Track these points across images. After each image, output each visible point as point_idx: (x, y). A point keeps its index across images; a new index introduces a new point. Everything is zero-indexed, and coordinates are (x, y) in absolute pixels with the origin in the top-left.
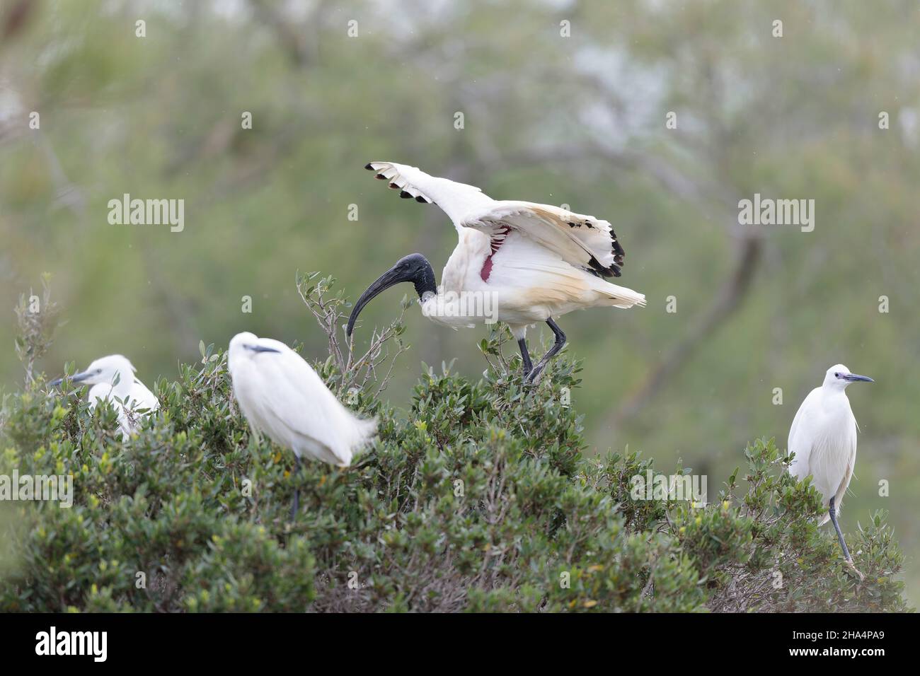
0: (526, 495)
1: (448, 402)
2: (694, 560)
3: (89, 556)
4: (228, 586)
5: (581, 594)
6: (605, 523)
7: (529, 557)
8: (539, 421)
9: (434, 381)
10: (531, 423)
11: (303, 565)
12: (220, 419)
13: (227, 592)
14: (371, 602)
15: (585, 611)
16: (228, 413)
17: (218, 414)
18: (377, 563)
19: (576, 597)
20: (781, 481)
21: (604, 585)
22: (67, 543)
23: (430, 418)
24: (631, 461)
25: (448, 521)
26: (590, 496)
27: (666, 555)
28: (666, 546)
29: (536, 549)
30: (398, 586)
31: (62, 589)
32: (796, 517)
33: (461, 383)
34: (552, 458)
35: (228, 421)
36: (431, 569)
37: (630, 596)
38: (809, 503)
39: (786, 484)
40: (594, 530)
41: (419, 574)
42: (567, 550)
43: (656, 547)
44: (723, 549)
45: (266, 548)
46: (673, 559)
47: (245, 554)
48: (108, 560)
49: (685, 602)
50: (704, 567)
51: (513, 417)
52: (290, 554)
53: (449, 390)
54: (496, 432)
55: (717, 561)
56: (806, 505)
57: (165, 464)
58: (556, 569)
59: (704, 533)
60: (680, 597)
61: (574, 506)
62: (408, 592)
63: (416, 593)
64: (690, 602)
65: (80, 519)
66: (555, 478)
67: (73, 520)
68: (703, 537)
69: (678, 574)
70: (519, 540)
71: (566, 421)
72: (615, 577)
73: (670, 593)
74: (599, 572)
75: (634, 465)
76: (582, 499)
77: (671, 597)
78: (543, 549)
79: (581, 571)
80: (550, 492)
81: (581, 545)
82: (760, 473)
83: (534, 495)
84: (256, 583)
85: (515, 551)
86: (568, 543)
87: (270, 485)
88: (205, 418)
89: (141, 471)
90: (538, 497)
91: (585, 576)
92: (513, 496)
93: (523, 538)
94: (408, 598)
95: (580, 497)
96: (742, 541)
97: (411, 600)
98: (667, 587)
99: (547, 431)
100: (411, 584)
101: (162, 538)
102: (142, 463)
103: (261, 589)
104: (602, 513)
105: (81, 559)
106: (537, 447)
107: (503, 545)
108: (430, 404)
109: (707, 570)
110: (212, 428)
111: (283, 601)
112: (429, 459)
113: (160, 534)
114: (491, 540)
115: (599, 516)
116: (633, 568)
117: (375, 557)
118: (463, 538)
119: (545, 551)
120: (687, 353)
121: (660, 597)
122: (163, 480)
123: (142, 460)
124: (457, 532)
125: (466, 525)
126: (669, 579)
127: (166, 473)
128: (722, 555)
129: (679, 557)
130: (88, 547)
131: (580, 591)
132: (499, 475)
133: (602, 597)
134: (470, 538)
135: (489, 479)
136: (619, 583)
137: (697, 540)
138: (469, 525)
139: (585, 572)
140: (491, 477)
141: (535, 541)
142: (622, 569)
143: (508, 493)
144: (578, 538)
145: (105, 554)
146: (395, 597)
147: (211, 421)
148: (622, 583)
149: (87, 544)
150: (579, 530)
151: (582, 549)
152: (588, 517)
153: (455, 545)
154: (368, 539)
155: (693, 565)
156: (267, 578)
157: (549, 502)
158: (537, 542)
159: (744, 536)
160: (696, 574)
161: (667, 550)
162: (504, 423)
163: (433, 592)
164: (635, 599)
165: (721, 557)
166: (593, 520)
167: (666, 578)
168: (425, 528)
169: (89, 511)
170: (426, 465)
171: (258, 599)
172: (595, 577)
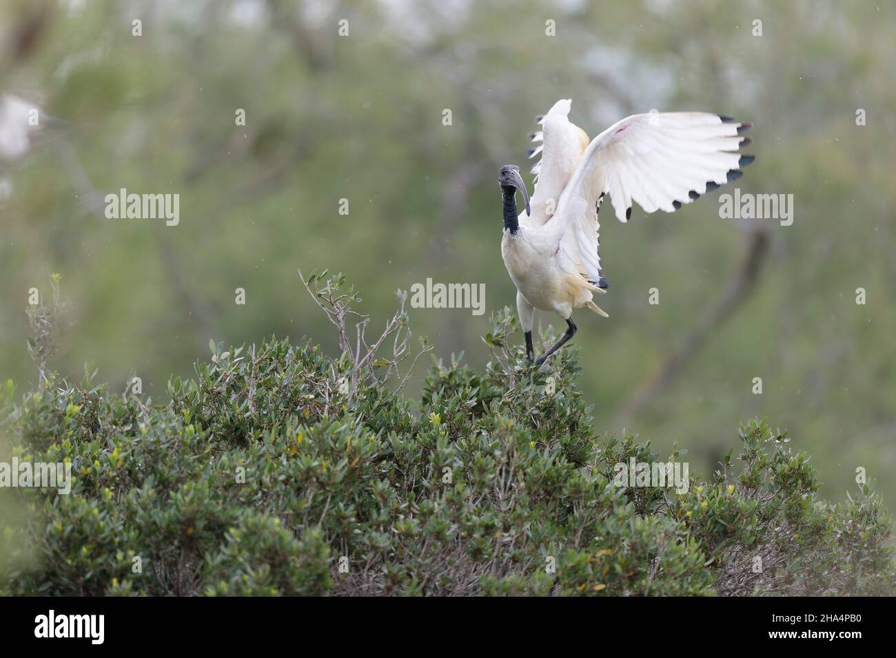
0: (535, 483)
1: (460, 395)
2: (700, 542)
3: (106, 547)
4: (246, 577)
5: (590, 578)
6: (611, 507)
7: (539, 543)
8: (550, 412)
9: (443, 373)
10: (542, 414)
11: (318, 555)
12: (240, 417)
13: (244, 582)
14: (385, 590)
15: (594, 594)
16: (247, 410)
17: (238, 411)
18: (392, 551)
19: (586, 580)
20: (775, 459)
21: (612, 569)
22: (84, 536)
23: (443, 410)
24: (629, 444)
25: (459, 509)
26: (596, 482)
27: (674, 538)
28: (672, 529)
29: (545, 534)
30: (412, 573)
31: (81, 579)
32: (791, 493)
33: (470, 374)
34: (564, 449)
35: (248, 417)
36: (444, 556)
37: (638, 579)
38: (803, 480)
39: (780, 462)
40: (601, 514)
41: (432, 562)
42: (575, 535)
43: (663, 531)
44: (729, 531)
45: (281, 539)
46: (679, 543)
47: (262, 544)
48: (124, 551)
49: (691, 583)
50: (711, 550)
51: (524, 408)
52: (306, 544)
53: (458, 382)
54: (505, 422)
55: (724, 543)
56: (800, 481)
57: (174, 458)
58: (565, 553)
59: (710, 516)
60: (688, 579)
61: (580, 492)
62: (421, 578)
63: (429, 580)
64: (697, 583)
65: (96, 511)
66: (562, 465)
67: (89, 512)
68: (709, 521)
69: (685, 556)
70: (528, 526)
71: (576, 412)
72: (623, 561)
73: (677, 576)
74: (607, 556)
75: (632, 447)
76: (587, 485)
77: (679, 579)
78: (552, 535)
79: (589, 556)
80: (558, 479)
81: (588, 529)
82: (754, 452)
83: (543, 482)
84: (272, 572)
85: (525, 538)
86: (576, 527)
87: (282, 477)
88: (225, 415)
89: (152, 464)
90: (547, 484)
91: (593, 560)
92: (522, 484)
93: (532, 524)
94: (422, 585)
95: (585, 483)
96: (747, 524)
97: (425, 587)
98: (674, 570)
99: (558, 422)
100: (424, 571)
101: (172, 526)
102: (152, 457)
103: (278, 579)
104: (607, 498)
105: (97, 550)
106: (549, 438)
107: (513, 532)
108: (443, 397)
109: (713, 552)
110: (233, 425)
111: (298, 590)
112: (439, 449)
113: (170, 522)
114: (502, 527)
115: (605, 501)
116: (640, 551)
117: (389, 545)
118: (474, 527)
119: (554, 537)
120: (698, 343)
121: (667, 580)
122: (173, 472)
123: (152, 454)
124: (468, 520)
125: (477, 513)
126: (677, 561)
127: (176, 465)
128: (728, 537)
129: (686, 541)
130: (104, 539)
131: (589, 575)
132: (508, 464)
133: (611, 580)
134: (480, 525)
135: (499, 468)
136: (628, 566)
137: (704, 523)
138: (479, 513)
139: (594, 557)
140: (500, 466)
141: (545, 528)
142: (630, 552)
143: (518, 481)
144: (586, 523)
145: (121, 544)
146: (409, 585)
147: (231, 418)
148: (631, 566)
149: (103, 536)
150: (586, 515)
151: (590, 533)
152: (594, 501)
153: (466, 533)
154: (382, 528)
155: (700, 547)
156: (284, 568)
157: (558, 489)
158: (547, 528)
159: (749, 518)
160: (703, 556)
161: (674, 533)
162: (516, 414)
163: (446, 578)
164: (644, 582)
165: (727, 539)
166: (600, 506)
167: (674, 561)
168: (437, 517)
169: (104, 504)
170: (437, 455)
171: (275, 589)
172: (604, 561)
